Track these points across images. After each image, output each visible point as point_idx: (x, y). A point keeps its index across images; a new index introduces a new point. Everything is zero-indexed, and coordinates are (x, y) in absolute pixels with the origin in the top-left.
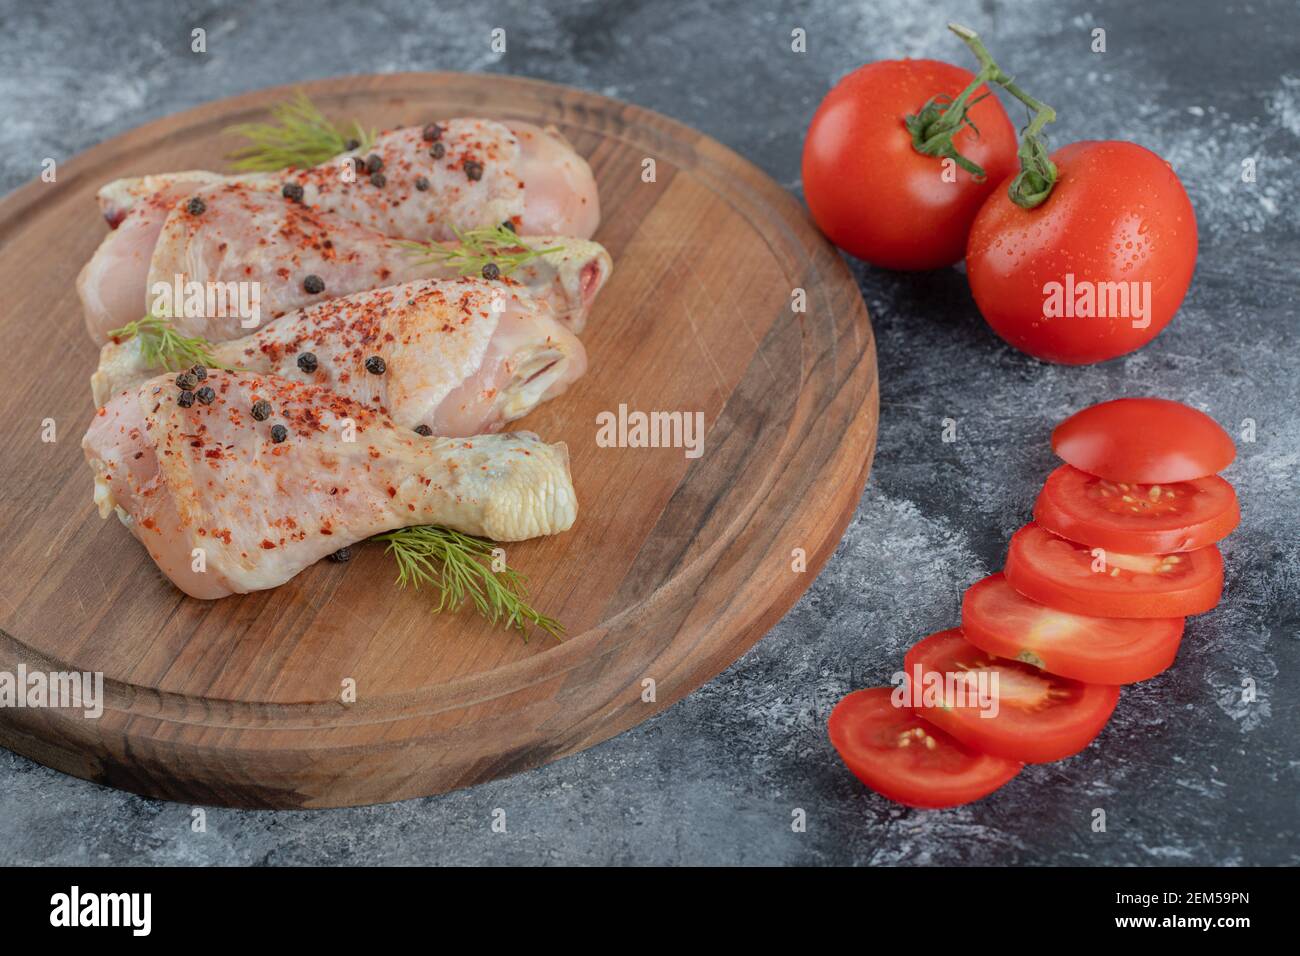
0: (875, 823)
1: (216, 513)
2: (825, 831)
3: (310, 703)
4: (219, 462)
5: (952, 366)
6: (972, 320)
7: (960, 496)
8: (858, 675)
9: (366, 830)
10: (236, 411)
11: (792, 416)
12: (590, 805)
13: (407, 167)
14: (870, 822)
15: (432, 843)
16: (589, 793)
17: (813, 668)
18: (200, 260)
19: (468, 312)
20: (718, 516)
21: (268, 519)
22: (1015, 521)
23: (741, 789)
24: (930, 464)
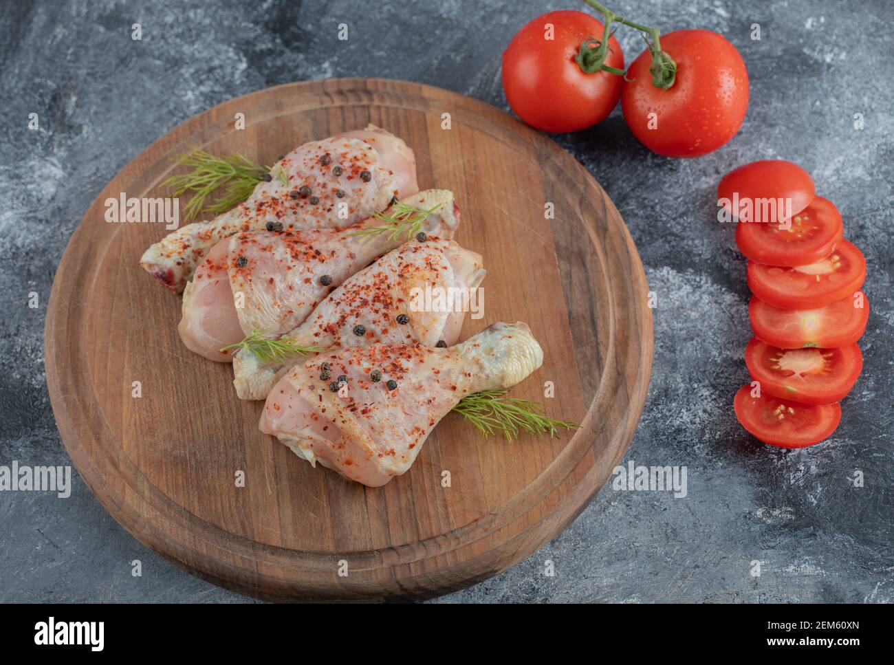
0: (778, 461)
1: (383, 442)
2: (758, 475)
3: (476, 520)
4: (371, 414)
5: (631, 176)
6: (622, 143)
7: (689, 253)
8: (712, 380)
9: (535, 573)
10: (362, 382)
11: (594, 247)
12: (634, 509)
13: (324, 186)
14: (775, 460)
15: (573, 565)
16: (627, 503)
17: (688, 386)
18: (263, 293)
19: (435, 270)
20: (600, 323)
21: (407, 432)
22: (725, 257)
23: (701, 469)
24: (661, 240)
